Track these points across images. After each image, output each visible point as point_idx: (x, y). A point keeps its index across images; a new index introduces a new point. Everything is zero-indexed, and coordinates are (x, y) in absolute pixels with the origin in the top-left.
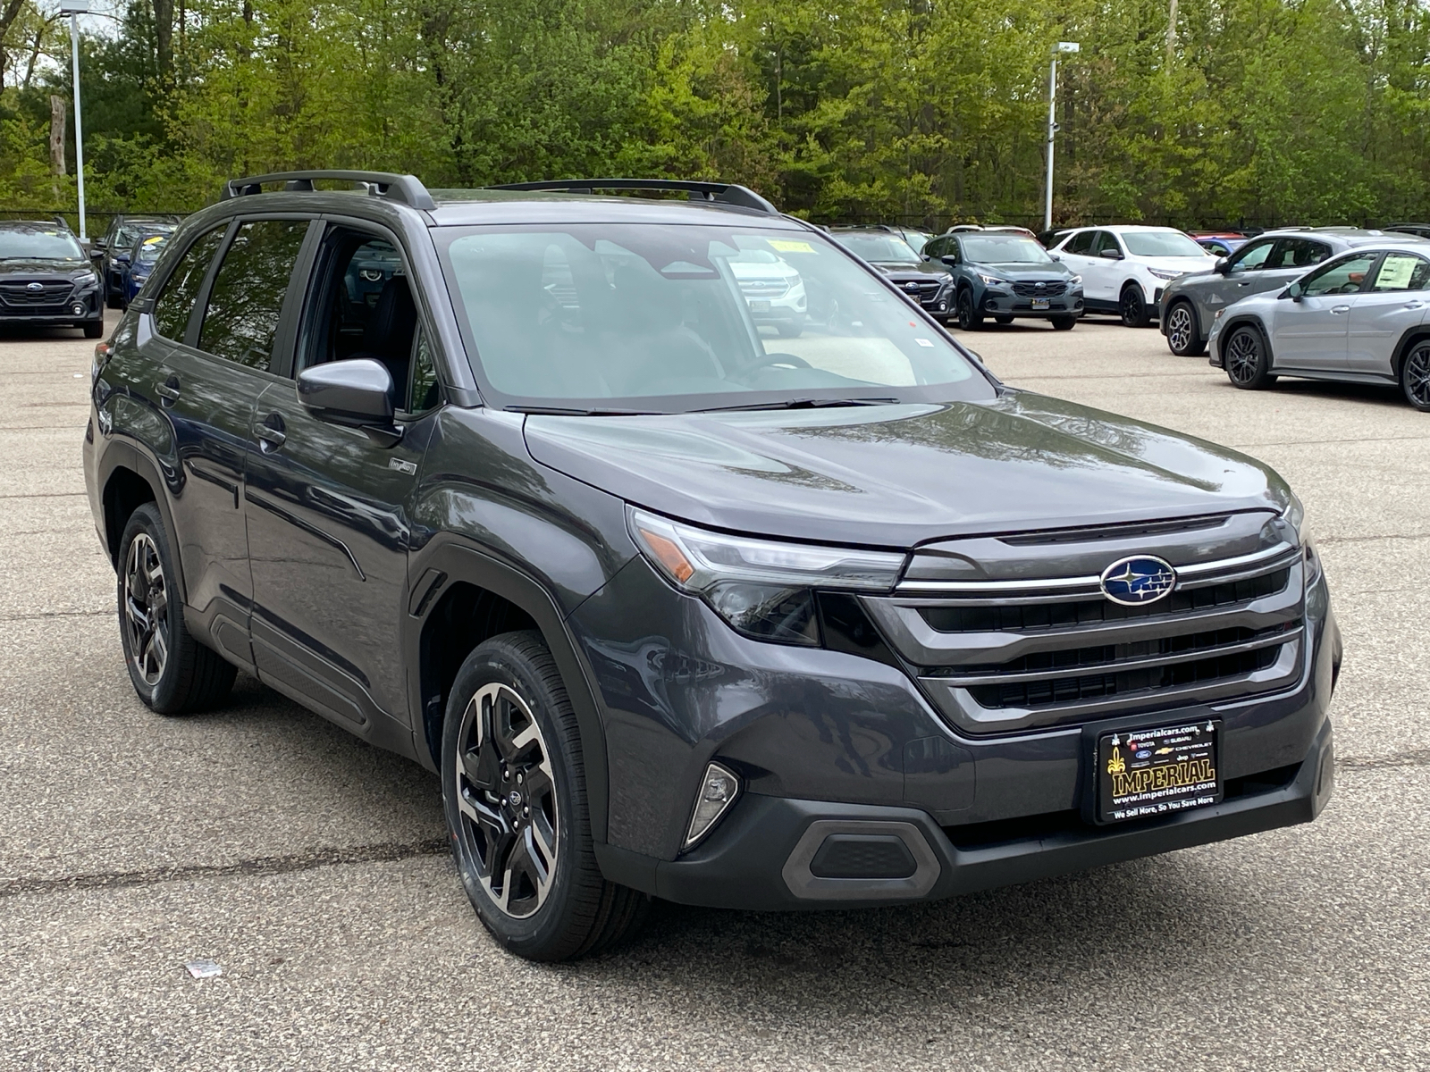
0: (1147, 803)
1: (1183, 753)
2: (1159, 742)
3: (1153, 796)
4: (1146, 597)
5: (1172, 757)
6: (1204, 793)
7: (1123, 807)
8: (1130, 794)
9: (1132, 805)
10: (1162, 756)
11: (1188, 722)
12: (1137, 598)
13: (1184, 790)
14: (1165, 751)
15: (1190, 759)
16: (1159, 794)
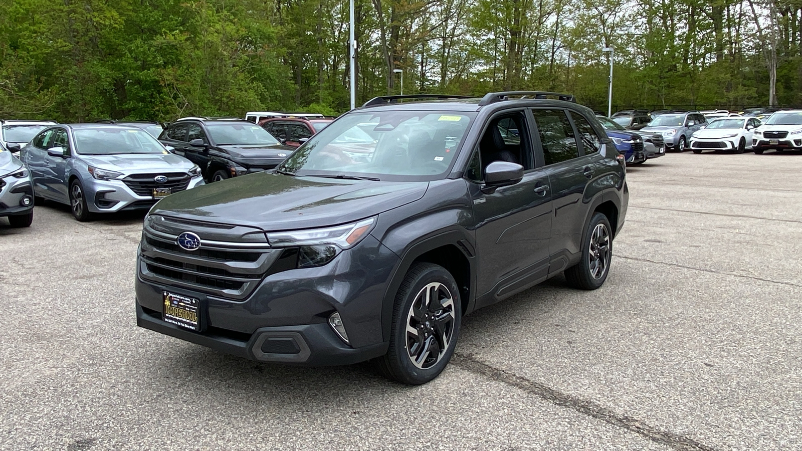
0: (175, 320)
1: (188, 307)
2: (181, 301)
3: (178, 318)
4: (191, 248)
5: (184, 307)
6: (193, 325)
7: (168, 318)
8: (171, 314)
9: (171, 319)
10: (181, 306)
11: (188, 297)
12: (187, 247)
13: (188, 321)
14: (182, 304)
15: (190, 311)
16: (180, 319)
